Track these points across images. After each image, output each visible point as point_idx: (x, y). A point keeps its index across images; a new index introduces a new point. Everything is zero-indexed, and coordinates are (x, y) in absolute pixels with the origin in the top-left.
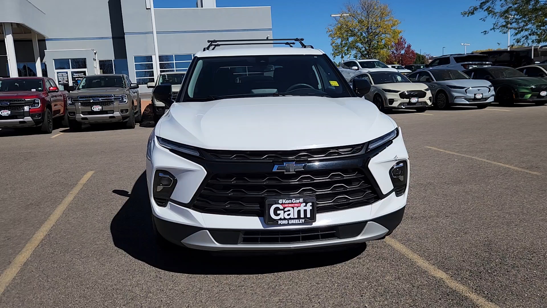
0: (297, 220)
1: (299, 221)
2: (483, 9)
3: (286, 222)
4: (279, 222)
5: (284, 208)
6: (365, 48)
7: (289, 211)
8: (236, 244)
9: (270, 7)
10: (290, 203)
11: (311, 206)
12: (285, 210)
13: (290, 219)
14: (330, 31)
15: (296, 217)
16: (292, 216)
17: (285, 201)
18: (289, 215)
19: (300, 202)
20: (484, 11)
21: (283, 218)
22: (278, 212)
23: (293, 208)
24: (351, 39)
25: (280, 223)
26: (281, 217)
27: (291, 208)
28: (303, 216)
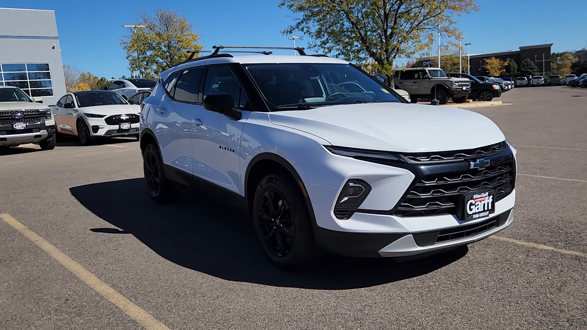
1: (485, 214)
2: (298, 28)
3: (477, 216)
5: (475, 202)
6: (167, 63)
7: (478, 205)
9: (54, 11)
10: (480, 198)
11: (492, 198)
12: (476, 204)
13: (479, 212)
14: (124, 44)
15: (482, 210)
16: (480, 210)
17: (477, 196)
18: (478, 209)
19: (486, 195)
20: (300, 30)
22: (472, 207)
24: (149, 53)
25: (473, 218)
26: (473, 211)
27: (480, 202)
28: (486, 209)
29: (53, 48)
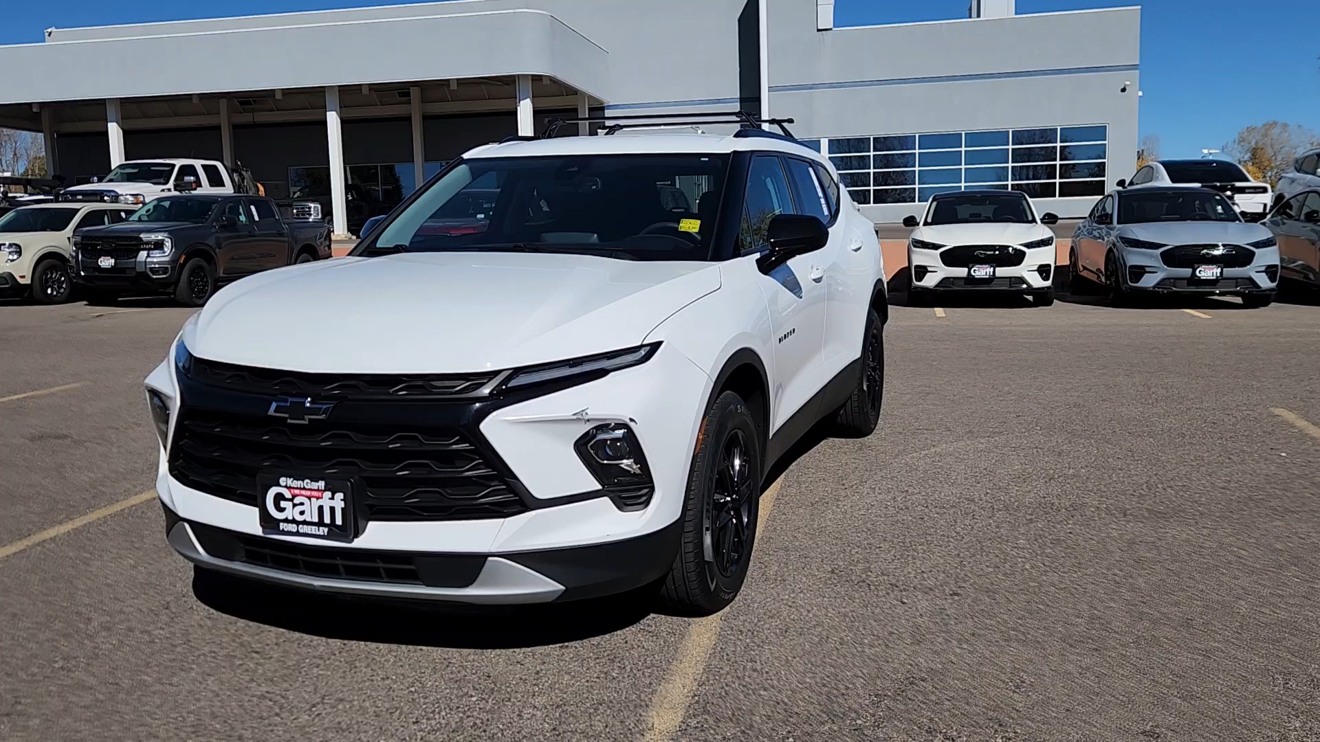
0: (313, 527)
1: (319, 531)
3: (293, 527)
4: (282, 526)
5: (292, 495)
7: (302, 504)
8: (231, 559)
10: (300, 489)
11: (342, 500)
12: (297, 500)
13: (305, 523)
15: (316, 520)
16: (307, 517)
17: (292, 482)
18: (302, 513)
19: (320, 488)
21: (290, 518)
22: (283, 504)
23: (309, 498)
25: (283, 529)
26: (288, 514)
27: (307, 499)
28: (327, 520)
29: (1123, 90)
